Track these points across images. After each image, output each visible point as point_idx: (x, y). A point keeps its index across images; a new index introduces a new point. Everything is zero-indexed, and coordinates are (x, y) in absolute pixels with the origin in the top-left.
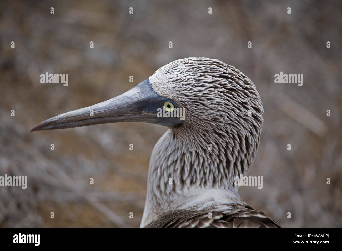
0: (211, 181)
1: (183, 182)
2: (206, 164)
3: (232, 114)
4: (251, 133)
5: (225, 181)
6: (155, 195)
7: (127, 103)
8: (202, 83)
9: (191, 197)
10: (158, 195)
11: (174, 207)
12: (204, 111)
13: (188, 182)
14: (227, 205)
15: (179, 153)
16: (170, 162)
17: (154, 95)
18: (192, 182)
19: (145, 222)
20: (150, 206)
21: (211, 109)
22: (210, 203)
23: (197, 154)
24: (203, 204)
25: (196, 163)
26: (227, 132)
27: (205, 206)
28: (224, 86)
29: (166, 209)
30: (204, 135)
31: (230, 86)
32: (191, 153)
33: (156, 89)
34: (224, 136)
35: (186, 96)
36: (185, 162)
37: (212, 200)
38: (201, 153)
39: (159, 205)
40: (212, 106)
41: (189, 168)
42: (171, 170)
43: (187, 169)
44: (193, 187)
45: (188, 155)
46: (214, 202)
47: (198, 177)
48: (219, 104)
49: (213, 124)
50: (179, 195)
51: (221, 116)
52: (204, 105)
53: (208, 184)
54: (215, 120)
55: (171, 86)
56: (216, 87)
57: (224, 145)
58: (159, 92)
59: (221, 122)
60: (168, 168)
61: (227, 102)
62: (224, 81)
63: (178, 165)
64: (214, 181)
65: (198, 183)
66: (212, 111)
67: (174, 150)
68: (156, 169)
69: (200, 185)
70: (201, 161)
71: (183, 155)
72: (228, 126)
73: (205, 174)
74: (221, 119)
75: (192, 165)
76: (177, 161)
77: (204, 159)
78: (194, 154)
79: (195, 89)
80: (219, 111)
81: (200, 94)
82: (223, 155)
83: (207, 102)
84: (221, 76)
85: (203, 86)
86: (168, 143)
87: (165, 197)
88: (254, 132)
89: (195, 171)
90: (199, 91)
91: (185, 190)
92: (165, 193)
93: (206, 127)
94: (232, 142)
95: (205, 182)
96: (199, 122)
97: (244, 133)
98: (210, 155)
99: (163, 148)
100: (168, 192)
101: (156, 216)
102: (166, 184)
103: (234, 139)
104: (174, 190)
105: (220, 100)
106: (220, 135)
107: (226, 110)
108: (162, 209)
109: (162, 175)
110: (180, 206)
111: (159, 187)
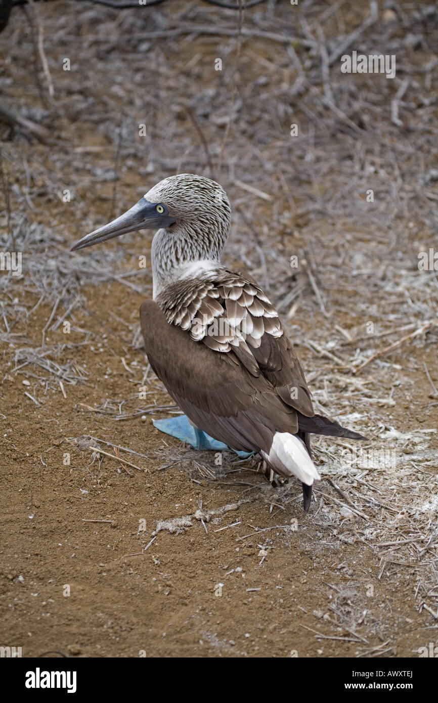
0: (198, 256)
1: (177, 259)
2: (194, 247)
3: (208, 204)
4: (224, 220)
5: (207, 255)
6: (159, 273)
7: (131, 215)
8: (180, 187)
9: (186, 268)
10: (161, 272)
11: (175, 279)
12: (186, 205)
13: (181, 259)
14: (213, 271)
15: (172, 242)
16: (166, 248)
17: (149, 204)
18: (184, 259)
19: (156, 292)
20: (157, 281)
21: (191, 202)
22: (200, 271)
23: (186, 241)
24: (195, 272)
25: (186, 247)
26: (207, 219)
27: (197, 274)
28: (198, 186)
29: (169, 281)
30: (192, 224)
31: (202, 186)
32: (181, 241)
33: (149, 200)
34: (206, 223)
35: (170, 198)
36: (177, 248)
37: (202, 268)
38: (189, 240)
39: (164, 279)
40: (192, 200)
41: (181, 250)
42: (169, 253)
43: (180, 251)
44: (186, 262)
45: (178, 242)
46: (203, 270)
47: (188, 255)
48: (196, 198)
49: (196, 213)
50: (177, 269)
51: (200, 206)
52: (185, 201)
53: (195, 257)
54: (196, 210)
55: (159, 194)
56: (191, 188)
57: (207, 230)
58: (152, 202)
59: (200, 211)
60: (165, 252)
61: (202, 197)
62: (197, 184)
63: (173, 250)
64: (200, 256)
65: (189, 258)
66: (192, 204)
67: (168, 240)
68: (157, 255)
69: (190, 259)
70: (190, 245)
71: (175, 243)
72: (207, 214)
73: (193, 252)
74: (201, 209)
75: (183, 249)
76: (171, 247)
77: (191, 244)
78: (183, 241)
79: (176, 192)
80: (197, 203)
81: (180, 194)
82: (206, 239)
83: (187, 199)
84: (194, 181)
85: (181, 188)
86: (162, 236)
87: (167, 273)
88: (225, 218)
89: (186, 252)
90: (179, 192)
91: (181, 265)
92: (167, 270)
93: (192, 216)
94: (213, 227)
95: (194, 257)
96: (185, 214)
97: (220, 220)
98: (196, 240)
99: (159, 241)
100: (168, 269)
101: (163, 288)
102: (166, 264)
103: (213, 224)
104: (172, 266)
105: (197, 196)
106: (202, 222)
107: (202, 202)
108: (167, 282)
109: (162, 257)
110: (180, 277)
111: (161, 266)
